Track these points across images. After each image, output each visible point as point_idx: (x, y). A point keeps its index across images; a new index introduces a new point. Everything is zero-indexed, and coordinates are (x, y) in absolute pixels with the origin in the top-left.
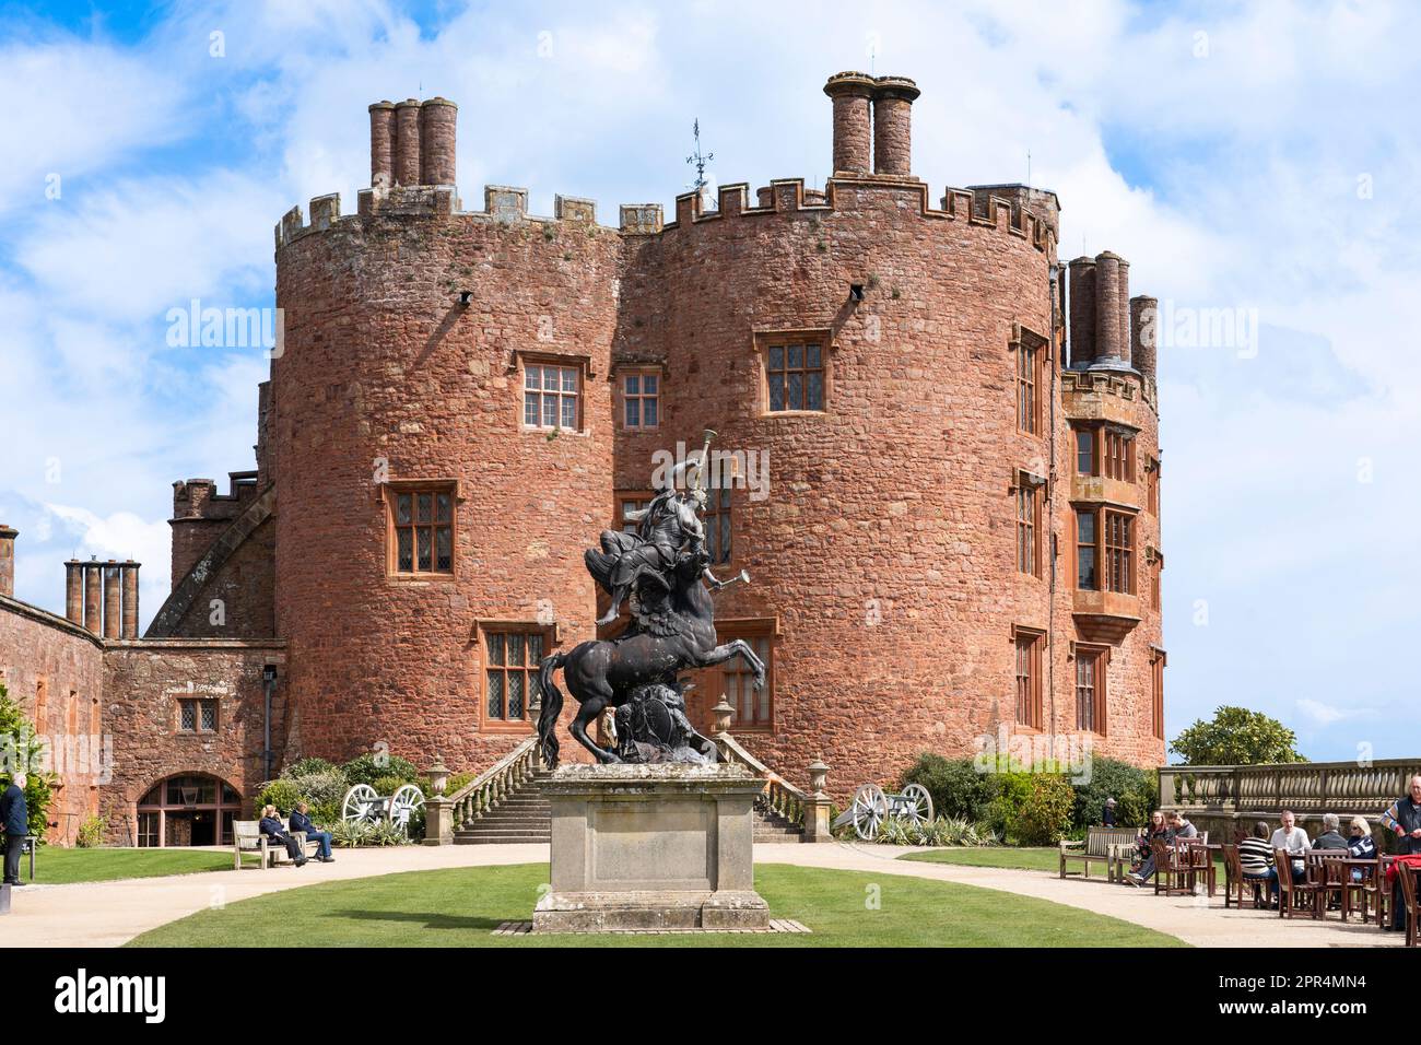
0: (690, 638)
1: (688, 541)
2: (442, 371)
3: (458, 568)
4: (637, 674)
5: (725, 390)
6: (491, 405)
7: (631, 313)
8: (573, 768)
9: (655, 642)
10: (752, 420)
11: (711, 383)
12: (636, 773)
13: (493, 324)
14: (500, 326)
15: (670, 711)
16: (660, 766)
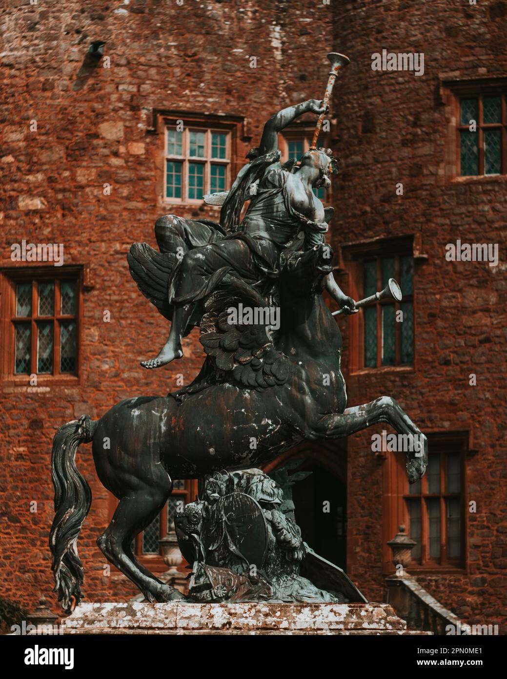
0: (301, 390)
1: (301, 236)
2: (69, 135)
3: (84, 368)
4: (212, 450)
5: (406, 152)
6: (125, 174)
7: (295, 65)
8: (98, 610)
9: (241, 395)
10: (438, 187)
11: (390, 145)
12: (204, 620)
13: (128, 80)
14: (136, 81)
15: (267, 514)
16: (247, 607)
